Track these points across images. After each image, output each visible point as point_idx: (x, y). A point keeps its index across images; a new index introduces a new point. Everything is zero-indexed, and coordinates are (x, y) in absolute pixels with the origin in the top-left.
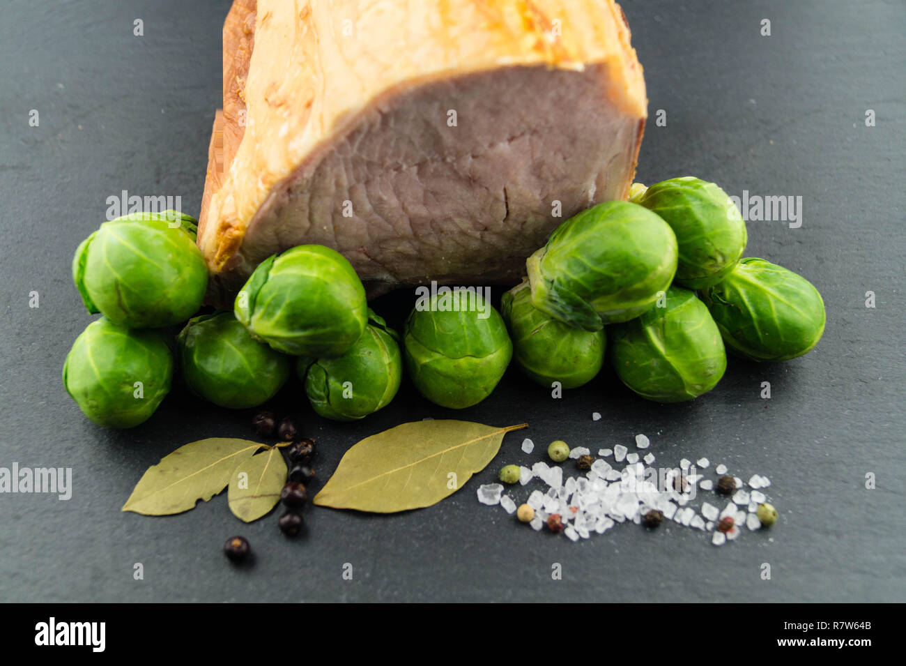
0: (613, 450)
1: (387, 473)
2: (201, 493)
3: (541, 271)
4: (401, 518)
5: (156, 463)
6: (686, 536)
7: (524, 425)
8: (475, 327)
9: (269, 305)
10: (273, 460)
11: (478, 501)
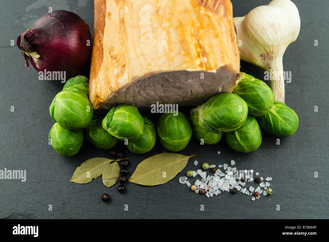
0: (223, 166)
1: (151, 172)
2: (94, 177)
3: (202, 116)
4: (155, 187)
5: (80, 165)
6: (243, 197)
7: (195, 155)
8: (180, 131)
9: (113, 129)
10: (116, 166)
11: (179, 182)
